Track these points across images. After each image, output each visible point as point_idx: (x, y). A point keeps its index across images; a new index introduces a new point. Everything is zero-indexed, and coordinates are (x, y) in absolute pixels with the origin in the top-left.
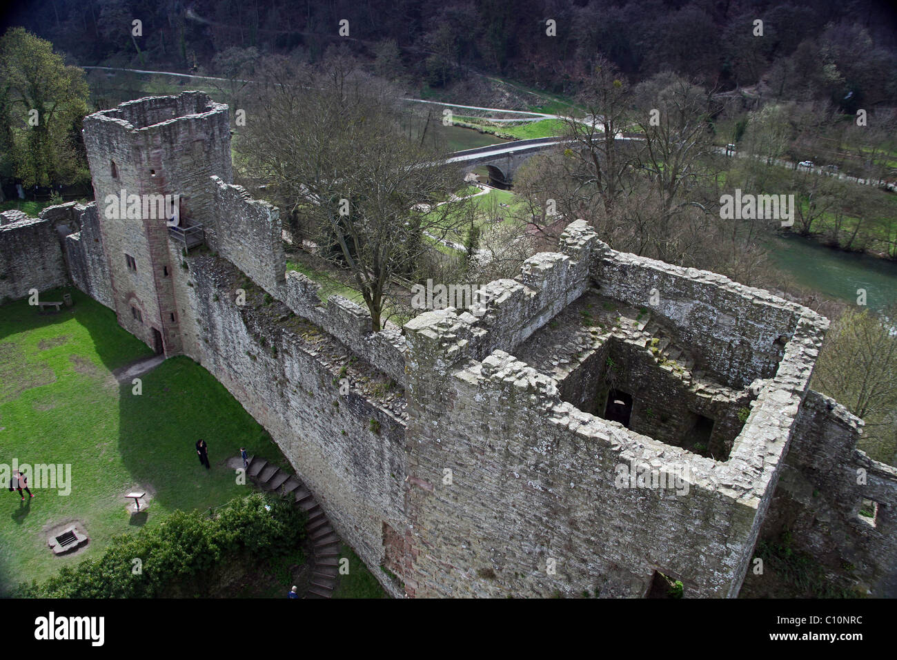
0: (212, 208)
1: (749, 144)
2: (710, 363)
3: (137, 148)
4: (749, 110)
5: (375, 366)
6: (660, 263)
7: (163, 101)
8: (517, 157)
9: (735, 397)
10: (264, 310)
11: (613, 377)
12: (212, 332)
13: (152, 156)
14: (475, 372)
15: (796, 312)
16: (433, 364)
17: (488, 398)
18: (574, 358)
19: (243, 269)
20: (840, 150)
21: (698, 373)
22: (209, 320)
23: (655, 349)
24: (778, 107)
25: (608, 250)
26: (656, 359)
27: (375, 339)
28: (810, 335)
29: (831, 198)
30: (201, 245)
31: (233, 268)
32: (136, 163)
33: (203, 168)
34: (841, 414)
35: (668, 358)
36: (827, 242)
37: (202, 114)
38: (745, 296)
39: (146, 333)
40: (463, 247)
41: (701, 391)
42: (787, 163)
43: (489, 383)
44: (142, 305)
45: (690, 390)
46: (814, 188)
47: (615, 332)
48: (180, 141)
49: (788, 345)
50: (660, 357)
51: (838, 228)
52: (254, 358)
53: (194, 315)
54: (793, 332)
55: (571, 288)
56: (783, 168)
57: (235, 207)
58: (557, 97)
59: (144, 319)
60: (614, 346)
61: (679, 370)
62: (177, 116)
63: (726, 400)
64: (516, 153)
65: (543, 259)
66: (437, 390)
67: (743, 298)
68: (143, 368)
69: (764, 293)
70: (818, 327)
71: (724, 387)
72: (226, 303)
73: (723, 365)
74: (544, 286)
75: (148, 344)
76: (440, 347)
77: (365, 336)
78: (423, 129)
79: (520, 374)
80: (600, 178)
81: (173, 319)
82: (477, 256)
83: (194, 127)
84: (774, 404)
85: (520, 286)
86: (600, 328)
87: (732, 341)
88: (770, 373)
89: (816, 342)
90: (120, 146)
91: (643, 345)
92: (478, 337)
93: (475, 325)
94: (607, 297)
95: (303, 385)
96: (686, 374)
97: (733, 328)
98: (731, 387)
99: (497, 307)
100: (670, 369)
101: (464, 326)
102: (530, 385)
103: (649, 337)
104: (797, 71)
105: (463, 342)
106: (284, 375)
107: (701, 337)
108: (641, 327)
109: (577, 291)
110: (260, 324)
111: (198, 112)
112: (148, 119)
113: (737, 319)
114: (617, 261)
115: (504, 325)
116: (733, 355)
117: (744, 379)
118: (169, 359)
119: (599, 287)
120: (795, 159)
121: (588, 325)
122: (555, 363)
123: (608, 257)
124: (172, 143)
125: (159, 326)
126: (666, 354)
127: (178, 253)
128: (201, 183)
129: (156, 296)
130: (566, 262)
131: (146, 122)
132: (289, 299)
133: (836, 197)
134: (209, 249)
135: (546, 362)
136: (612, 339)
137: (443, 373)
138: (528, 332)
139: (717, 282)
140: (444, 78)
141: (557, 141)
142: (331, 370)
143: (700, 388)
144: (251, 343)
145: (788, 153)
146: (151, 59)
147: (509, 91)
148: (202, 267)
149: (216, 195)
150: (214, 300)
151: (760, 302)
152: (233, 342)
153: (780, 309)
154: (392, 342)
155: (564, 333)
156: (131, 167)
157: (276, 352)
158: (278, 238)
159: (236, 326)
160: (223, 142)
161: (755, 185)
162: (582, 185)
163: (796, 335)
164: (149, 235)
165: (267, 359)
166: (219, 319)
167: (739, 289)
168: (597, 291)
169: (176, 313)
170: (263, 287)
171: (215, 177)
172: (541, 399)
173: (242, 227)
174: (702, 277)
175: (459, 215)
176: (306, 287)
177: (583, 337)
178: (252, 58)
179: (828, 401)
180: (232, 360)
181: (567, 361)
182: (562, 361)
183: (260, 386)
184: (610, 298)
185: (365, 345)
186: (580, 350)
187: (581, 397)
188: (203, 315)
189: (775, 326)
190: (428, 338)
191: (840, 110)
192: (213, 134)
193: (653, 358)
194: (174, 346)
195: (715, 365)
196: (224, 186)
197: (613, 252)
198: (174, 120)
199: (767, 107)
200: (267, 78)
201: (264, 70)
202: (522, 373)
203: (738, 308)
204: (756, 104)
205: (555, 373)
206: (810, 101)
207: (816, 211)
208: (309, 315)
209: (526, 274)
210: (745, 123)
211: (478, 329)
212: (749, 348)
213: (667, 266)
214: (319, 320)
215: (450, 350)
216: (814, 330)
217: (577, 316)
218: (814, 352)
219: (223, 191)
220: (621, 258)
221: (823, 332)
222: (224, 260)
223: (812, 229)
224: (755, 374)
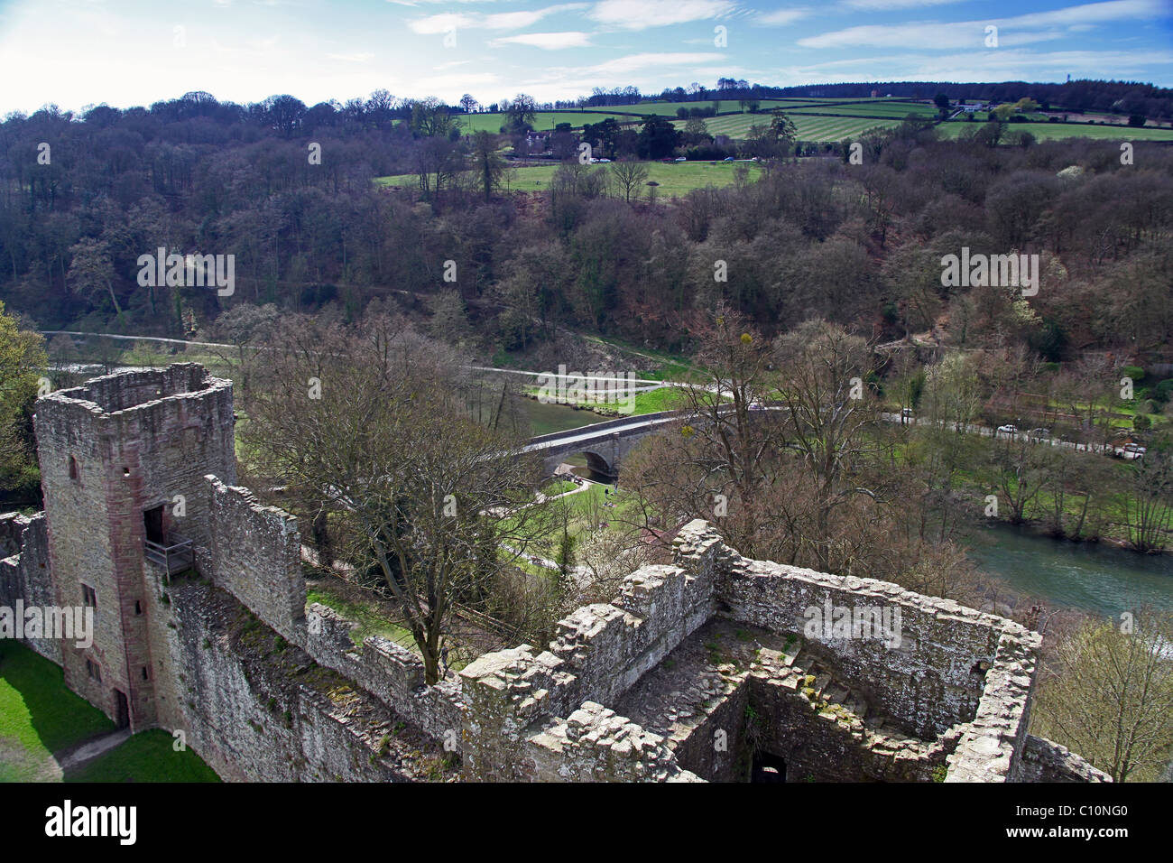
0: (206, 518)
1: (930, 407)
2: (889, 706)
3: (107, 439)
4: (924, 363)
5: (429, 735)
6: (808, 571)
7: (144, 375)
8: (624, 439)
9: (927, 751)
10: (274, 660)
11: (756, 733)
12: (200, 693)
13: (125, 449)
14: (558, 734)
15: (995, 628)
16: (500, 725)
17: (577, 770)
18: (699, 709)
19: (246, 603)
20: (1048, 408)
21: (874, 720)
22: (197, 675)
23: (811, 691)
24: (961, 357)
25: (738, 559)
26: (813, 705)
27: (429, 695)
28: (1017, 658)
29: (1045, 472)
30: (190, 569)
31: (232, 602)
32: (104, 458)
33: (196, 464)
34: (1076, 767)
35: (830, 702)
36: (1047, 530)
37: (196, 393)
38: (926, 610)
39: (105, 697)
40: (553, 564)
41: (878, 746)
42: (982, 429)
43: (578, 749)
44: (102, 656)
45: (864, 745)
46: (1022, 460)
47: (754, 670)
48: (165, 429)
49: (989, 673)
50: (819, 701)
51: (1059, 510)
52: (259, 729)
53: (175, 668)
54: (995, 655)
55: (690, 612)
56: (978, 436)
57: (237, 517)
58: (674, 359)
59: (103, 677)
60: (754, 691)
61: (846, 719)
62: (163, 395)
63: (914, 756)
64: (623, 434)
65: (649, 575)
66: (507, 761)
67: (923, 613)
68: (97, 749)
69: (950, 604)
70: (1027, 645)
71: (910, 738)
72: (222, 650)
73: (906, 707)
74: (653, 611)
75: (107, 712)
76: (510, 701)
77: (416, 692)
78: (498, 406)
79: (619, 734)
80: (732, 463)
81: (145, 676)
82: (574, 575)
83: (185, 410)
84: (977, 757)
85: (618, 613)
86: (732, 666)
87: (914, 673)
88: (968, 715)
89: (1026, 666)
90: (83, 435)
91: (794, 686)
92: (562, 686)
93: (558, 669)
94: (741, 623)
95: (329, 766)
96: (856, 723)
97: (913, 654)
98: (920, 738)
99: (588, 642)
100: (832, 717)
101: (542, 671)
102: (634, 748)
103: (801, 674)
104: (981, 310)
105: (541, 693)
106: (301, 752)
107: (872, 670)
108: (789, 660)
109: (699, 615)
110: (269, 680)
111: (192, 391)
112: (124, 399)
113: (918, 642)
114: (751, 572)
115: (599, 668)
116: (918, 692)
117: (937, 725)
118: (136, 735)
119: (728, 609)
120: (992, 423)
121: (716, 663)
122: (672, 717)
123: (738, 567)
124: (154, 431)
125: (125, 687)
126: (826, 696)
127: (157, 581)
128: (192, 484)
129: (122, 643)
130: (682, 577)
131: (121, 403)
132: (309, 643)
133: (1051, 470)
134: (199, 575)
135: (659, 717)
136: (750, 680)
137: (515, 737)
138: (634, 675)
139: (886, 594)
140: (524, 338)
141: (673, 416)
142: (368, 742)
143: (876, 741)
144: (255, 707)
145: (981, 416)
146: (135, 320)
147: (611, 352)
148: (190, 601)
149: (211, 501)
150: (205, 647)
151: (945, 617)
152: (230, 707)
153: (974, 625)
154: (453, 699)
155: (684, 675)
156: (96, 465)
157: (290, 719)
158: (295, 558)
159: (234, 684)
160: (223, 430)
161: (943, 460)
162: (709, 473)
163: (998, 659)
164: (117, 557)
165: (278, 729)
166: (211, 673)
167: (917, 601)
168: (727, 615)
169: (150, 666)
170: (274, 627)
171: (211, 477)
172: (650, 768)
173: (246, 544)
174: (866, 588)
175: (542, 521)
176: (333, 626)
177: (710, 680)
178: (269, 318)
179: (1057, 749)
180: (228, 732)
181: (688, 714)
182: (682, 714)
183: (266, 769)
184: (745, 623)
185: (416, 706)
186: (706, 697)
187: (713, 764)
188: (188, 669)
189: (970, 648)
190: (492, 689)
191: (1041, 357)
192: (210, 419)
193: (808, 704)
194: (145, 715)
195: (895, 708)
196: (222, 489)
197: (744, 561)
198: (157, 401)
199: (947, 358)
200: (288, 345)
201: (283, 334)
202: (622, 732)
203: (918, 627)
204: (934, 356)
205: (672, 732)
206: (1002, 347)
207: (1027, 490)
208: (338, 664)
209: (628, 596)
210: (921, 380)
211: (562, 673)
212: (939, 680)
213: (817, 575)
214: (352, 672)
215: (524, 705)
216: (1021, 650)
217: (701, 650)
218: (1025, 681)
219: (221, 495)
220: (756, 567)
221: (1033, 652)
222: (221, 590)
223: (1026, 515)
224: (952, 716)
